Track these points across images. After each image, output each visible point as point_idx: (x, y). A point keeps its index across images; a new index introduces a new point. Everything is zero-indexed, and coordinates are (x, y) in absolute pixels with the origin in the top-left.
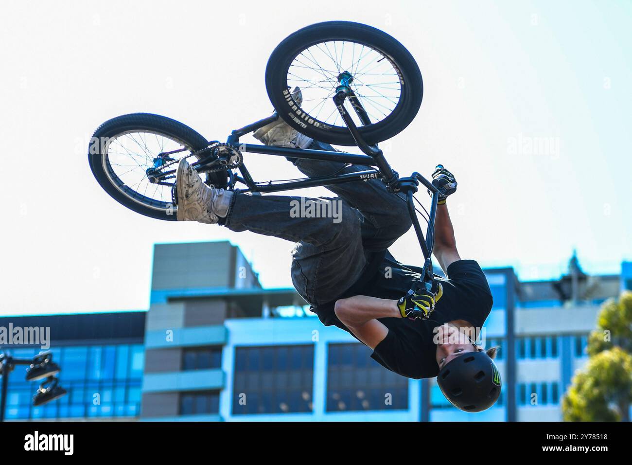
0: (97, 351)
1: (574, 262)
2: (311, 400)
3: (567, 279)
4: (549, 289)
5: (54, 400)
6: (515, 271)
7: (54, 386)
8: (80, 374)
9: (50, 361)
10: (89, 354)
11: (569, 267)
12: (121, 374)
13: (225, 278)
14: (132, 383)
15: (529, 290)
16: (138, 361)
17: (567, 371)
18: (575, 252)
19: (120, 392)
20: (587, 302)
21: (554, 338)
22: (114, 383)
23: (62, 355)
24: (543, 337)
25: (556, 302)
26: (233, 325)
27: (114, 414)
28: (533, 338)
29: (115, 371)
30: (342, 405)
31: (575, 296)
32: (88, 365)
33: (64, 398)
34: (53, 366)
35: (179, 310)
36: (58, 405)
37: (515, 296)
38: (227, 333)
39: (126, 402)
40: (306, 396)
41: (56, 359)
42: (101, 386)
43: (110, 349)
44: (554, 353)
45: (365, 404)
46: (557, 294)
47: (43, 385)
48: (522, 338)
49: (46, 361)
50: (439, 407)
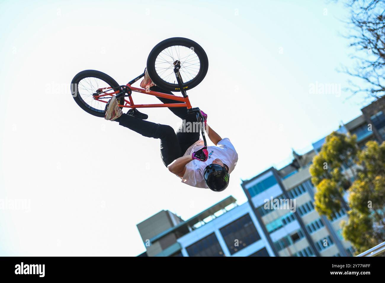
1: (294, 153)
2: (223, 253)
3: (295, 161)
4: (290, 168)
6: (274, 167)
11: (293, 156)
13: (169, 224)
15: (283, 172)
17: (312, 194)
18: (293, 149)
20: (307, 165)
21: (301, 184)
24: (297, 187)
25: (295, 172)
26: (180, 240)
28: (293, 189)
31: (301, 165)
35: (158, 244)
37: (279, 177)
38: (180, 244)
40: (221, 253)
44: (304, 190)
45: (244, 245)
46: (293, 168)
48: (290, 191)
50: (272, 232)
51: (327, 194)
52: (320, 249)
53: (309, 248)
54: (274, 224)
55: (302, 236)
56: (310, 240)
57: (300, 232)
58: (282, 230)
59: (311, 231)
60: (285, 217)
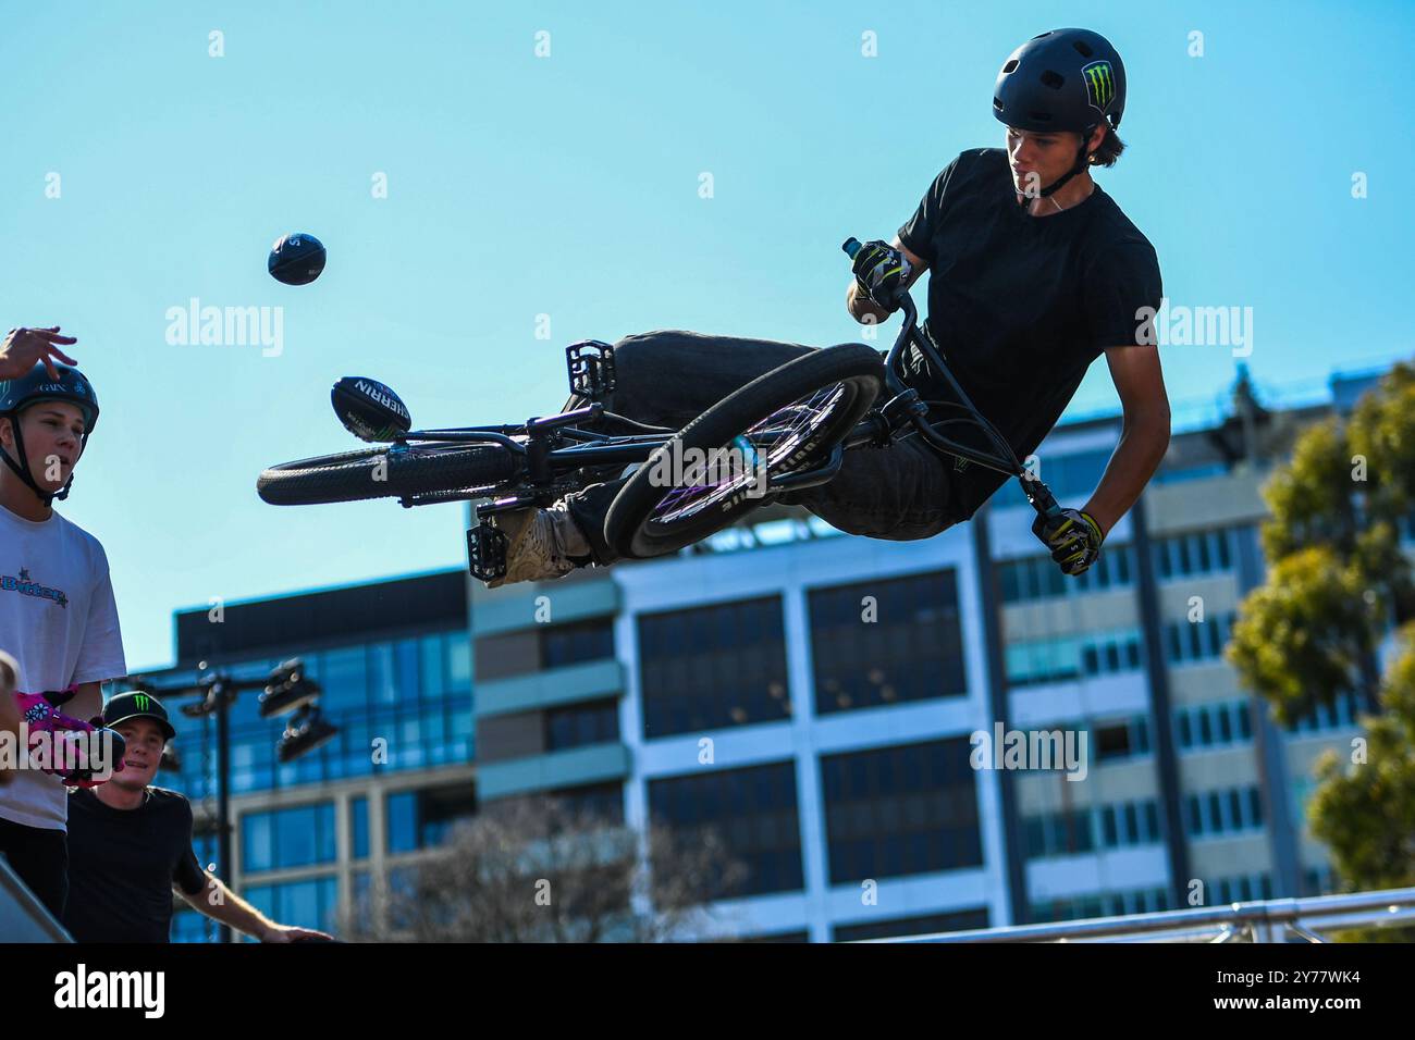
0: (384, 652)
1: (1243, 388)
2: (786, 696)
3: (1233, 424)
4: (1202, 445)
5: (315, 750)
7: (314, 723)
8: (357, 697)
9: (301, 679)
10: (370, 660)
11: (1235, 400)
12: (434, 688)
14: (455, 702)
16: (462, 661)
19: (436, 724)
20: (1275, 460)
21: (1221, 532)
22: (418, 706)
23: (321, 666)
24: (1201, 535)
25: (1218, 471)
26: (627, 576)
27: (428, 764)
28: (1182, 538)
29: (421, 685)
30: (843, 700)
31: (1250, 451)
32: (371, 679)
33: (333, 743)
34: (307, 687)
36: (325, 757)
38: (619, 592)
39: (448, 738)
40: (776, 691)
41: (312, 673)
42: (398, 714)
43: (408, 646)
44: (1225, 562)
45: (887, 693)
46: (1218, 454)
47: (294, 722)
48: (1163, 540)
49: (294, 678)
50: (1024, 682)
51: (1308, 610)
52: (1197, 827)
53: (1150, 808)
54: (1043, 652)
55: (1144, 747)
56: (1169, 774)
57: (1142, 727)
58: (1069, 691)
59: (1187, 740)
60: (1100, 640)
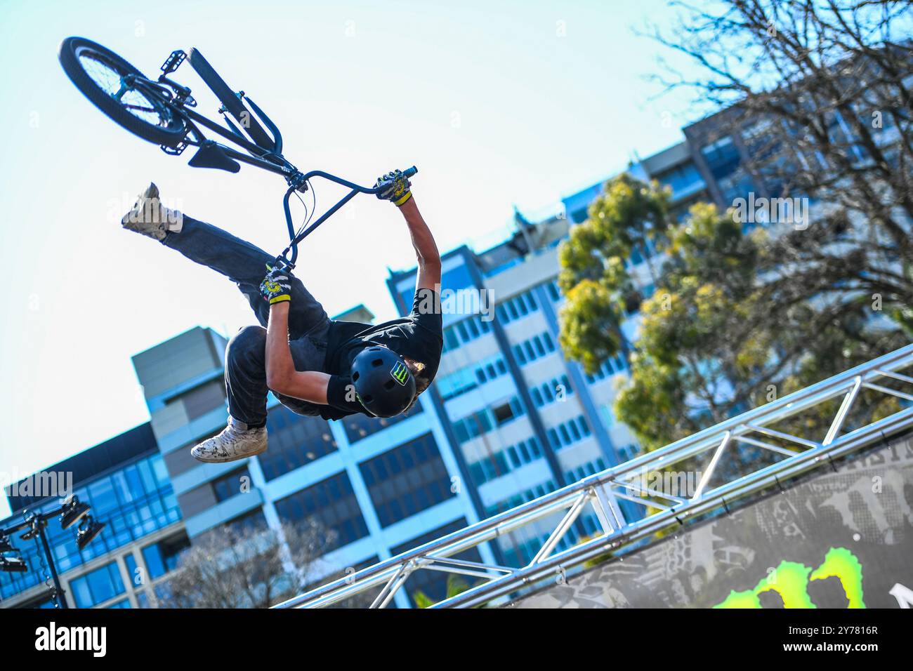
0: (119, 476)
1: (519, 217)
2: (333, 439)
3: (518, 236)
4: (505, 250)
5: (97, 536)
6: (469, 247)
7: (91, 524)
8: (112, 504)
9: (77, 502)
10: (113, 482)
11: (516, 224)
12: (151, 488)
13: (209, 361)
14: (163, 492)
15: (488, 259)
16: (161, 468)
17: (551, 317)
18: (516, 208)
19: (157, 505)
20: (545, 248)
21: (528, 293)
22: (147, 499)
23: (89, 493)
24: (518, 297)
25: (517, 261)
27: (159, 527)
28: (509, 301)
29: (144, 488)
31: (531, 248)
32: (117, 492)
33: (107, 531)
34: (82, 506)
35: (179, 406)
36: (104, 540)
37: (478, 270)
39: (165, 511)
40: (326, 437)
41: (84, 498)
42: (136, 506)
43: (131, 469)
44: (534, 306)
46: (515, 253)
47: (80, 527)
49: (74, 504)
50: (450, 397)
52: (558, 444)
53: (532, 441)
54: (456, 379)
55: (520, 412)
56: (536, 422)
57: (516, 402)
58: (474, 394)
59: (541, 402)
60: (483, 365)
